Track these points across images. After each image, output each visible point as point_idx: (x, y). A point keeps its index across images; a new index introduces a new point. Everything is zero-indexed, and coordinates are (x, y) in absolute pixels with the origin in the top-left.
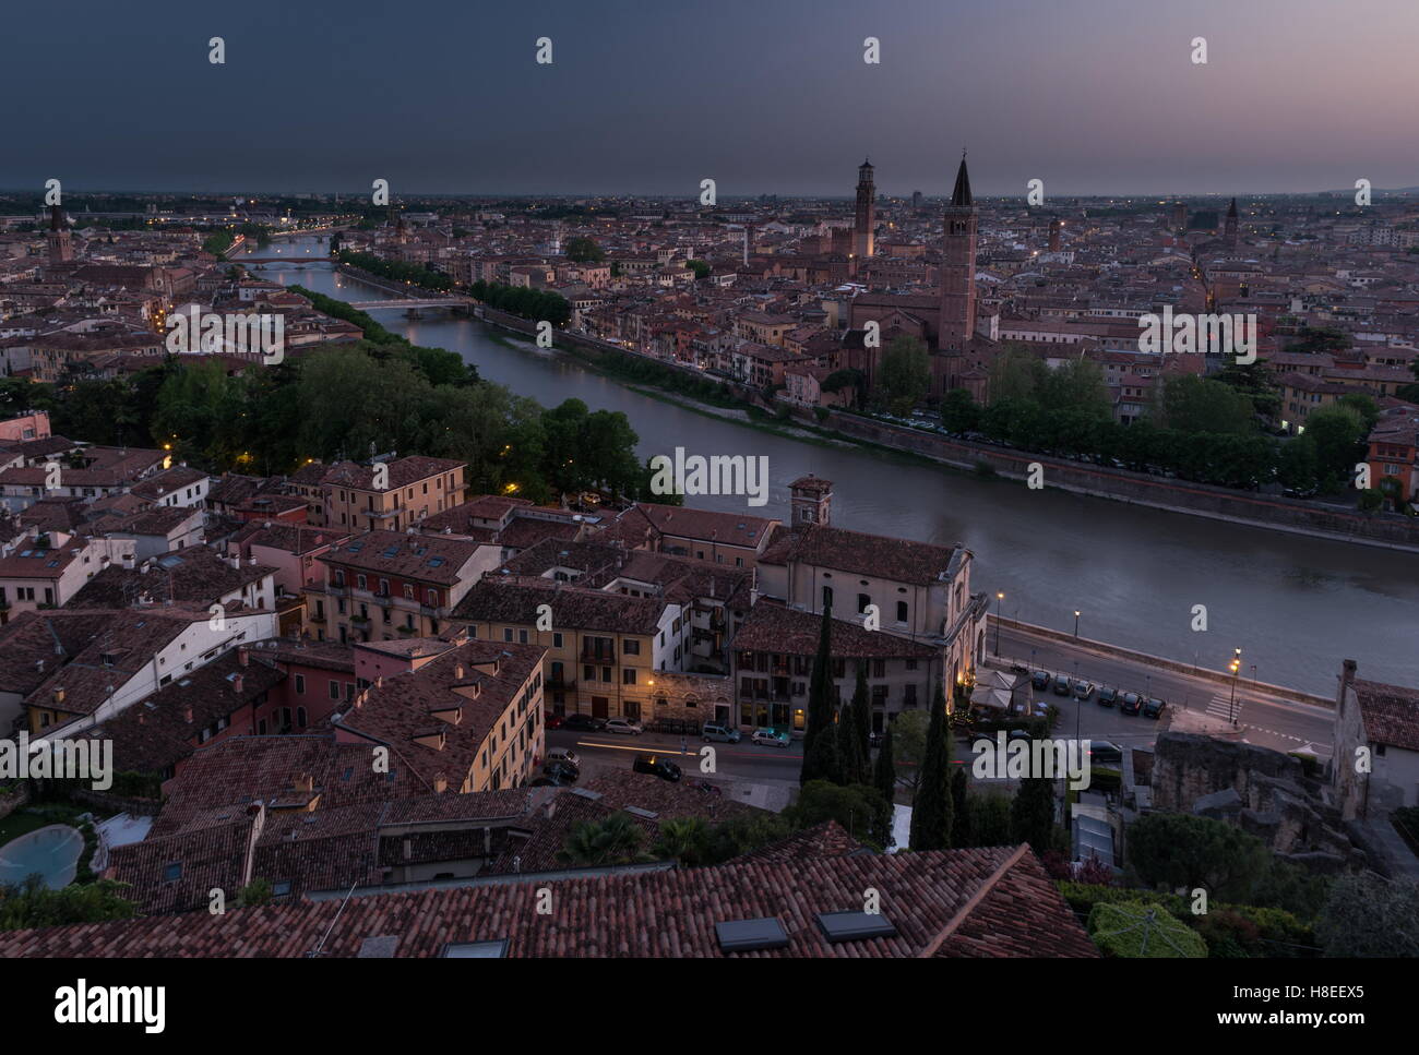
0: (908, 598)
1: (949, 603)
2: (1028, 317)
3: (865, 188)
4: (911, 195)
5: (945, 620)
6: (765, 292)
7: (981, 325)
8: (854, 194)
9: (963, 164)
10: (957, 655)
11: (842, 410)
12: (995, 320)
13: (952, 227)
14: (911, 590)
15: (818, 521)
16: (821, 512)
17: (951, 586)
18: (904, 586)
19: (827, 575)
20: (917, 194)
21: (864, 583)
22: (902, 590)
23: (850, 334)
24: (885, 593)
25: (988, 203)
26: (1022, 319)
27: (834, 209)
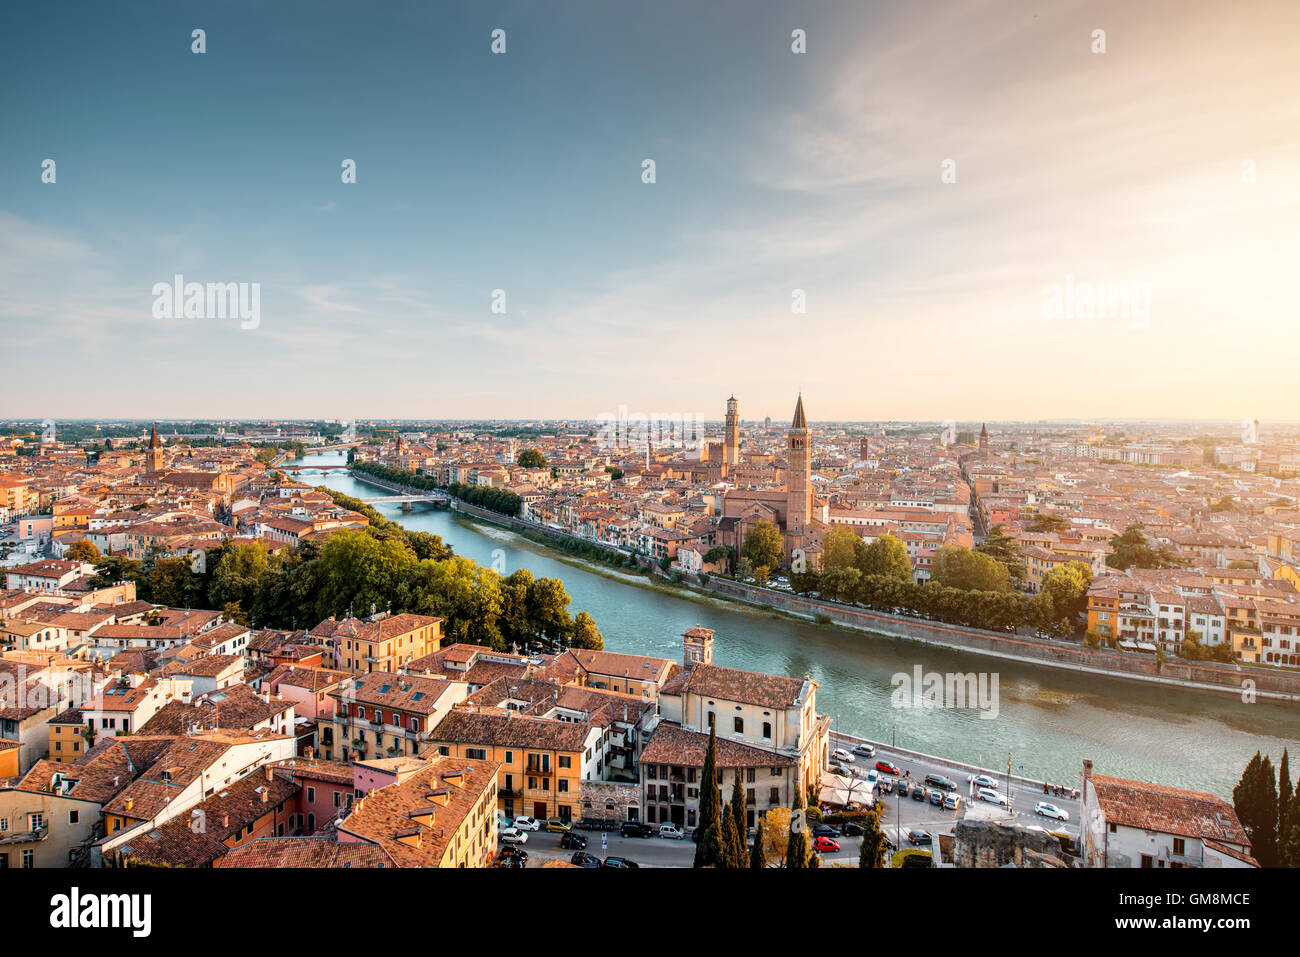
0: (770, 720)
1: (801, 722)
2: (848, 506)
3: (731, 415)
4: (764, 420)
5: (799, 736)
6: (662, 489)
7: (816, 513)
8: (724, 420)
9: (800, 399)
10: (808, 764)
11: (719, 576)
12: (826, 509)
13: (793, 443)
14: (772, 713)
15: (703, 661)
16: (706, 654)
17: (802, 709)
18: (768, 710)
19: (711, 703)
20: (768, 419)
21: (738, 708)
22: (767, 713)
23: (724, 519)
24: (754, 717)
25: (817, 426)
26: (844, 508)
27: (709, 430)
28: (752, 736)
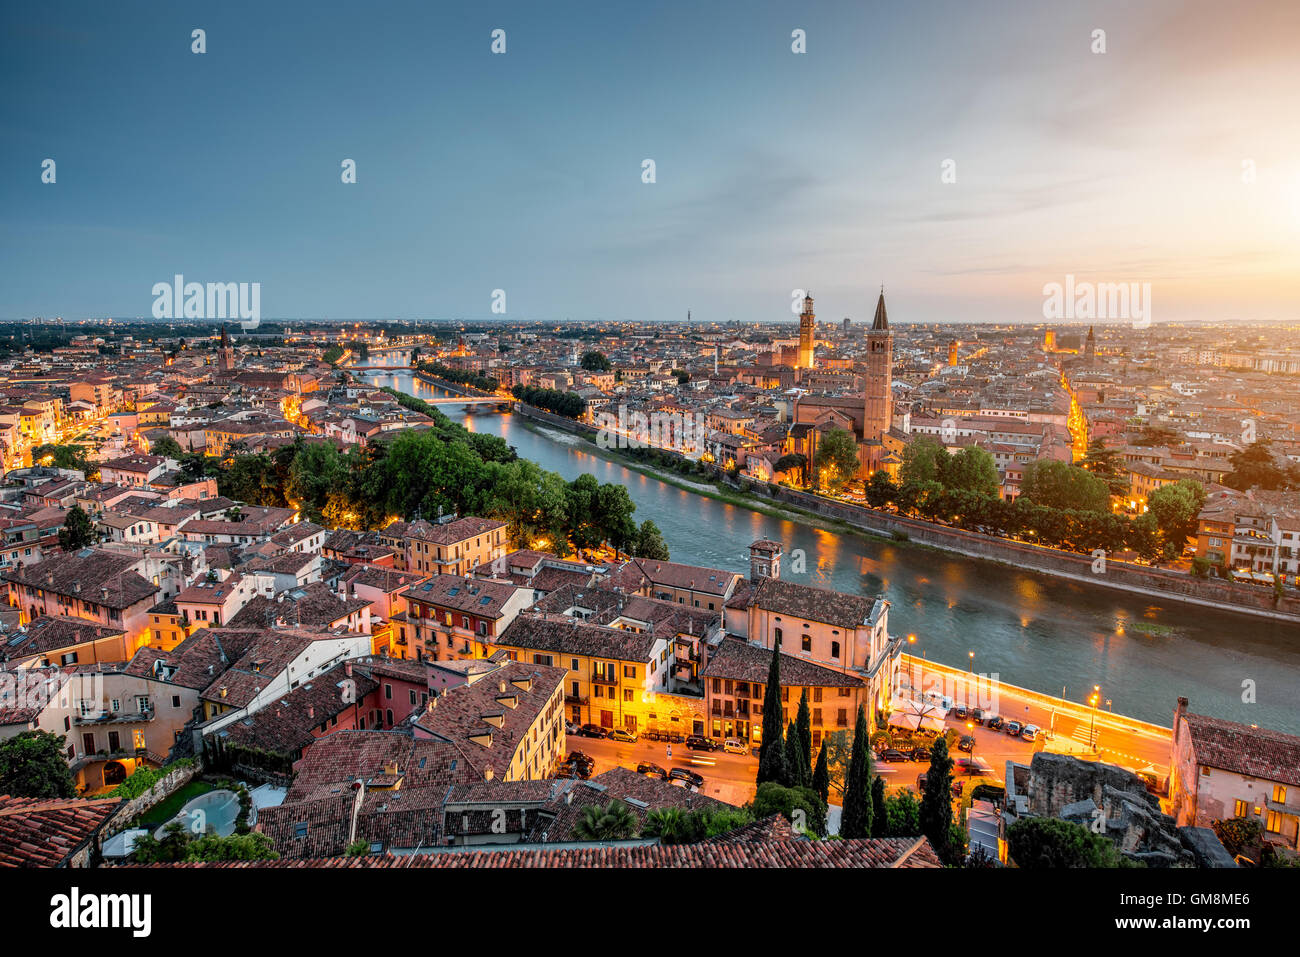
0: (840, 639)
1: (872, 643)
2: (933, 415)
3: (807, 315)
4: (842, 321)
5: (869, 657)
6: (731, 394)
7: (897, 421)
10: (877, 686)
11: (790, 486)
12: (907, 417)
13: (873, 345)
14: (842, 631)
15: (770, 575)
16: (773, 568)
17: (873, 630)
18: (837, 629)
19: (778, 619)
20: (847, 321)
21: (806, 626)
22: (836, 632)
23: (796, 426)
24: (822, 634)
25: (900, 328)
26: (928, 417)
27: (783, 331)
28: (820, 656)
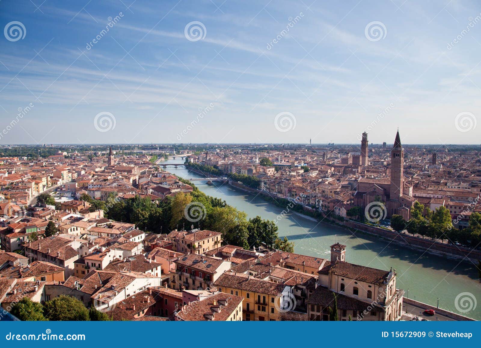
0: (372, 289)
1: (387, 292)
2: (424, 188)
3: (364, 140)
4: (382, 144)
5: (385, 298)
6: (328, 177)
7: (406, 191)
8: (360, 143)
9: (398, 133)
10: (390, 312)
11: (354, 220)
12: (411, 189)
13: (394, 155)
14: (373, 286)
15: (340, 259)
16: (342, 256)
17: (388, 286)
18: (370, 285)
19: (343, 279)
20: (385, 144)
21: (356, 283)
22: (370, 286)
23: (358, 193)
24: (363, 287)
25: (406, 146)
26: (422, 189)
27: (354, 148)
28: (362, 296)
